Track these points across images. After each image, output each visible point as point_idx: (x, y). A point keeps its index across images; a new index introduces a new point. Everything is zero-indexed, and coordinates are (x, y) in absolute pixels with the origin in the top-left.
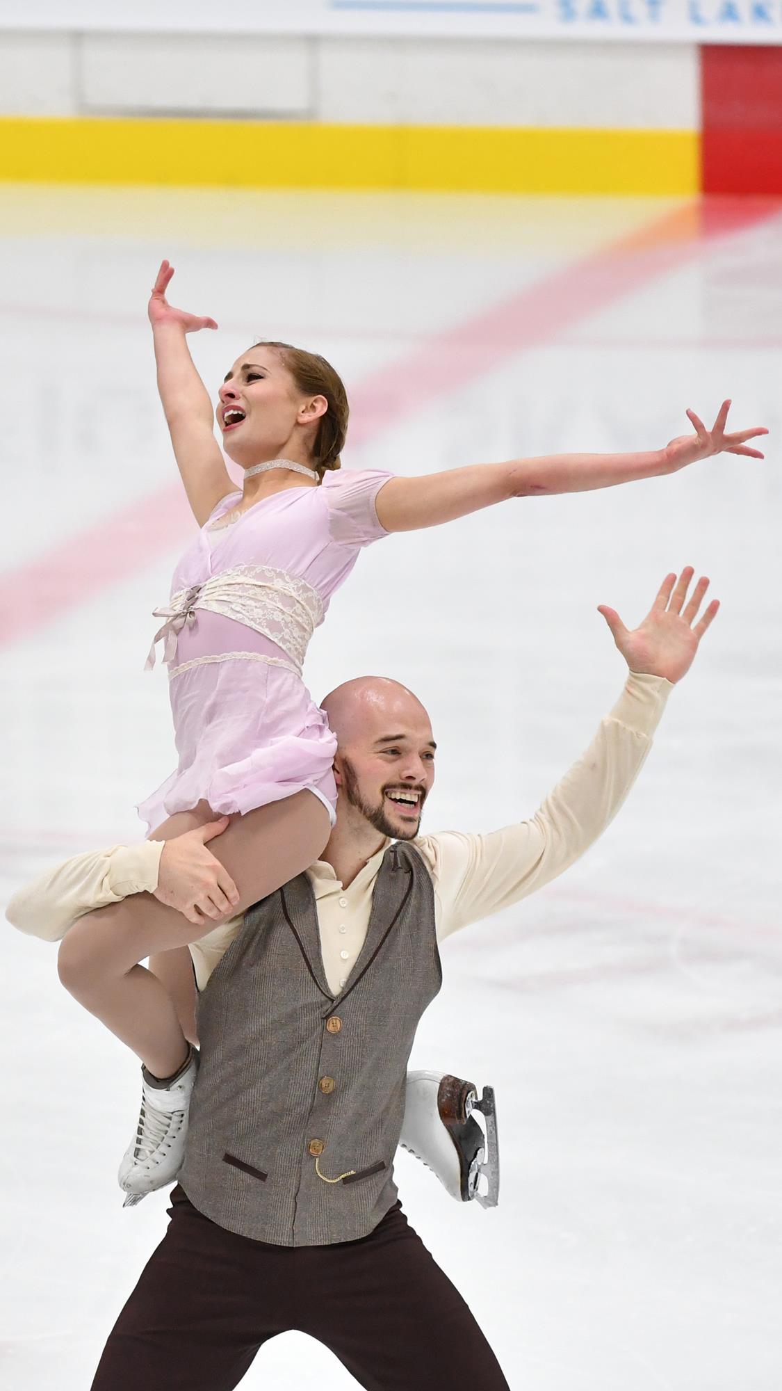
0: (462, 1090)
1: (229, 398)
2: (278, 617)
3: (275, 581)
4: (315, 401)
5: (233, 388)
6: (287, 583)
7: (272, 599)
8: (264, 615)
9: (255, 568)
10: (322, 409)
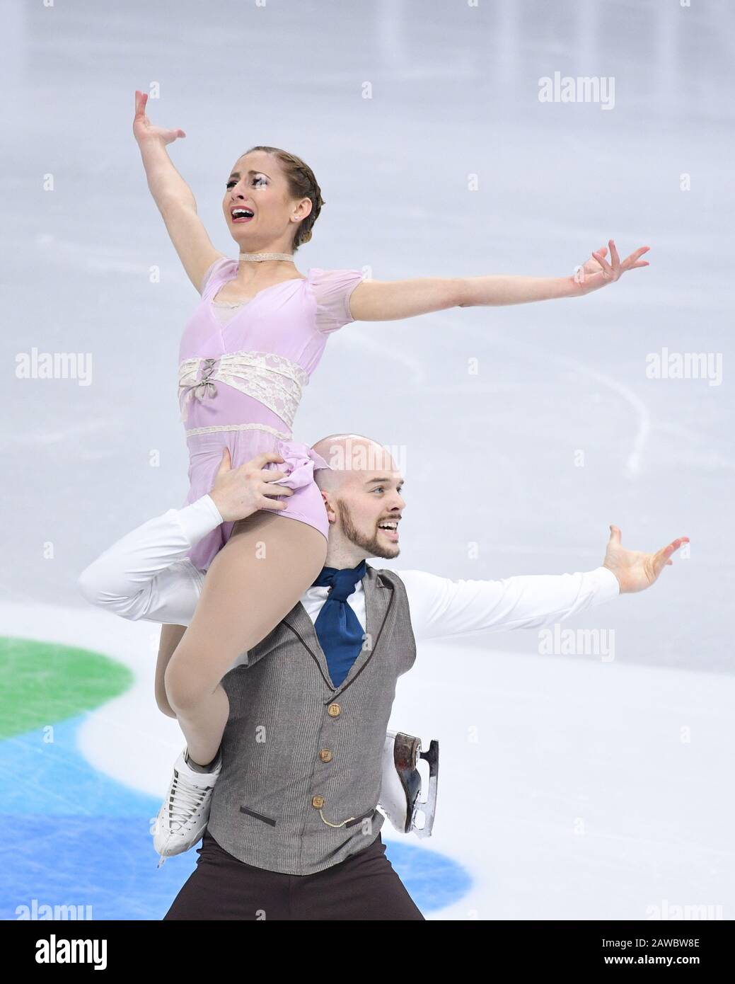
0: (413, 744)
1: (239, 199)
2: (282, 396)
3: (281, 365)
4: (303, 202)
5: (242, 190)
6: (288, 367)
7: (279, 381)
8: (273, 395)
9: (265, 355)
10: (308, 209)
